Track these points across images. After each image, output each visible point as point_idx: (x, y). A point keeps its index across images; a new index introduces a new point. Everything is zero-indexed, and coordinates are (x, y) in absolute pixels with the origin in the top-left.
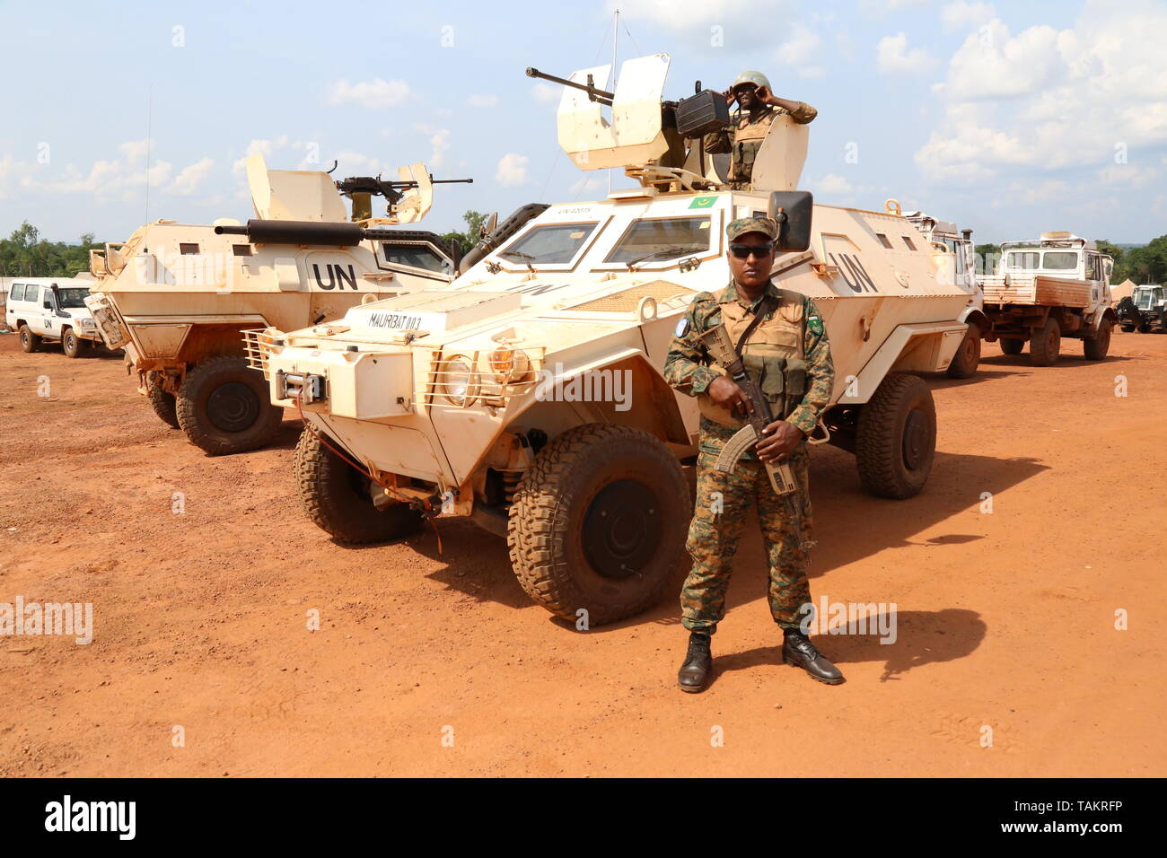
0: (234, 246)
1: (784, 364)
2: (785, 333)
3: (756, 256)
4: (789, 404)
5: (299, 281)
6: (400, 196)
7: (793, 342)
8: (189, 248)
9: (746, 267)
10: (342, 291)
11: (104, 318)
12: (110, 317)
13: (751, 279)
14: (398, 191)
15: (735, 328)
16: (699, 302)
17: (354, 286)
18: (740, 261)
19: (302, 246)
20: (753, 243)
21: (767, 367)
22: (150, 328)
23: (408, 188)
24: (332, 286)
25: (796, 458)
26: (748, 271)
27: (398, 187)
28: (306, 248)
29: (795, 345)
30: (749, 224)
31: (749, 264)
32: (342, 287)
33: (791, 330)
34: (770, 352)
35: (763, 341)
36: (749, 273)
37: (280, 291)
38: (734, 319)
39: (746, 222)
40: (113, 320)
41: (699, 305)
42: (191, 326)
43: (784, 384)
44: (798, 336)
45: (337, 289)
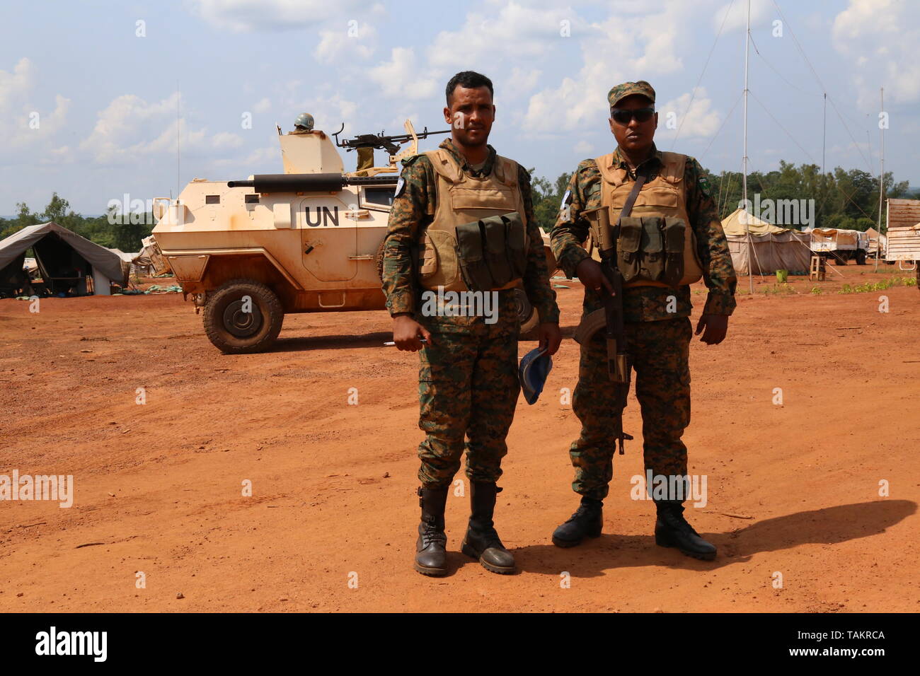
0: (246, 196)
1: (661, 223)
2: (664, 194)
3: (636, 120)
4: (669, 263)
5: (290, 220)
6: (398, 148)
7: (673, 202)
8: (213, 199)
9: (629, 131)
10: (326, 227)
11: (152, 253)
12: (156, 252)
13: (633, 144)
14: (396, 144)
15: (614, 193)
16: (582, 172)
17: (336, 222)
18: (621, 126)
19: (298, 193)
20: (633, 106)
21: (646, 228)
22: (180, 259)
23: (406, 141)
24: (318, 224)
25: (675, 324)
26: (630, 135)
27: (396, 141)
28: (302, 195)
29: (675, 205)
30: (630, 88)
31: (631, 128)
32: (326, 224)
33: (672, 190)
34: (649, 214)
35: (642, 204)
36: (632, 137)
37: (275, 229)
38: (613, 184)
39: (627, 87)
40: (158, 254)
41: (582, 175)
42: (208, 256)
43: (664, 244)
44: (678, 196)
45: (322, 226)
